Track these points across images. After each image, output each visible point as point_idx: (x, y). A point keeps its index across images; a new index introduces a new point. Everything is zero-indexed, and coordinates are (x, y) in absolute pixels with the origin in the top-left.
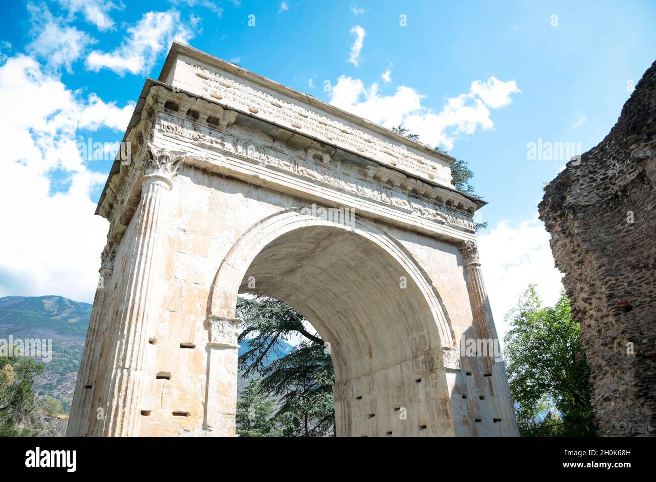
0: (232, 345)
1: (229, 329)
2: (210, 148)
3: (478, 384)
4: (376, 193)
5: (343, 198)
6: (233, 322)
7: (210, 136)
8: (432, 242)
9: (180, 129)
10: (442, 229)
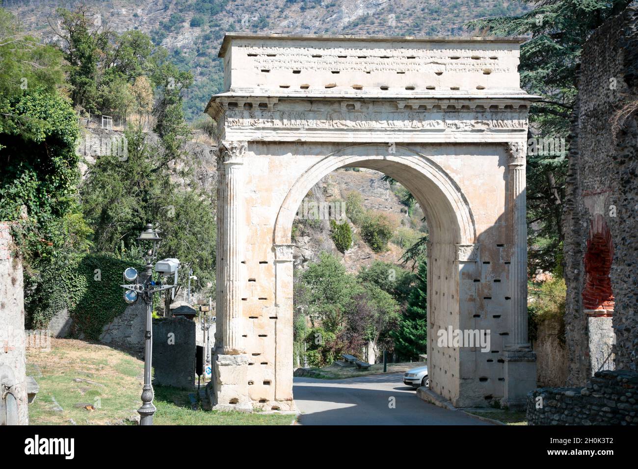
0: (289, 260)
1: (287, 250)
2: (264, 129)
3: (494, 270)
4: (406, 122)
5: (373, 136)
6: (289, 246)
7: (262, 118)
8: (472, 148)
9: (241, 120)
10: (481, 136)
